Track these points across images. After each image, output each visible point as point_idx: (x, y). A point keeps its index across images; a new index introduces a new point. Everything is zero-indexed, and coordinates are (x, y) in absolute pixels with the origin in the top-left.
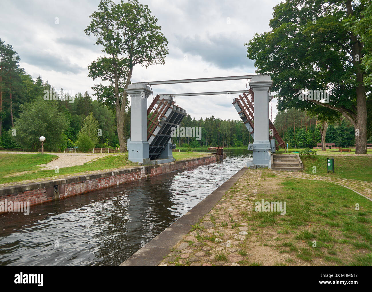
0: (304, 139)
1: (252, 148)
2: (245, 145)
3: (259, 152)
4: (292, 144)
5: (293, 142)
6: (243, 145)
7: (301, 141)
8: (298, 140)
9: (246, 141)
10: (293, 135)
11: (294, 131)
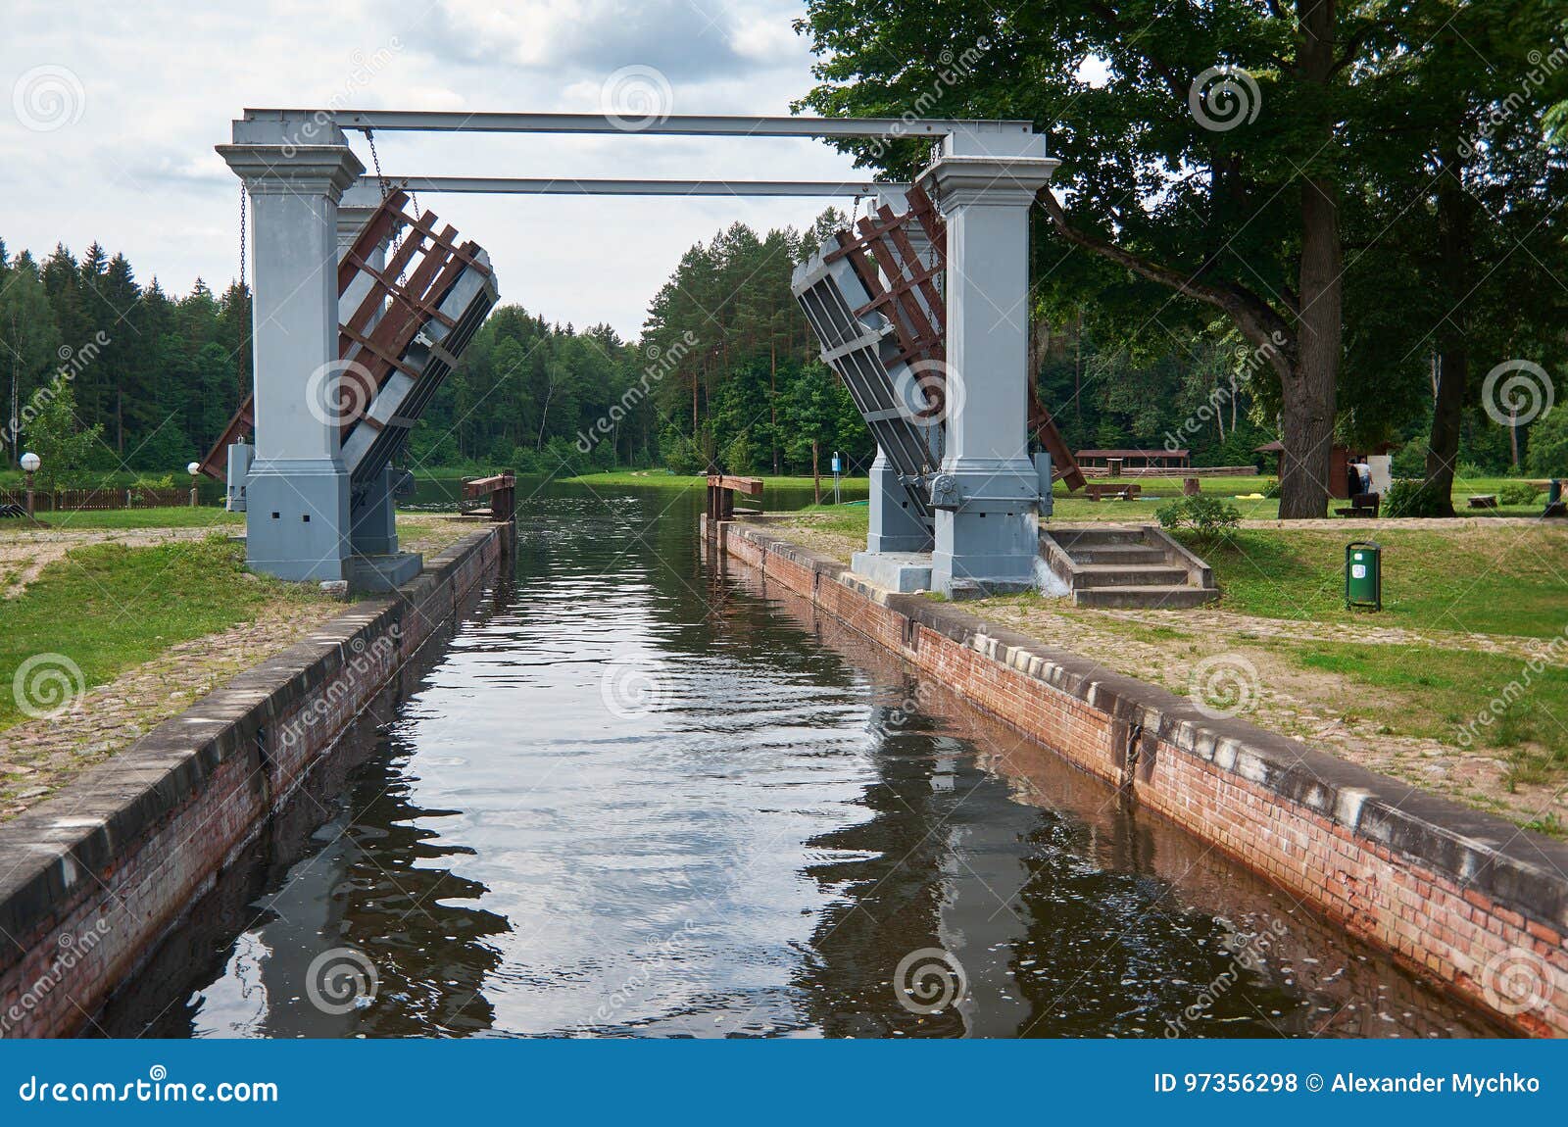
0: (822, 421)
1: (957, 498)
2: (470, 454)
3: (983, 515)
4: (760, 450)
5: (766, 440)
6: (458, 455)
7: (810, 434)
8: (793, 427)
9: (479, 429)
10: (767, 401)
11: (766, 377)
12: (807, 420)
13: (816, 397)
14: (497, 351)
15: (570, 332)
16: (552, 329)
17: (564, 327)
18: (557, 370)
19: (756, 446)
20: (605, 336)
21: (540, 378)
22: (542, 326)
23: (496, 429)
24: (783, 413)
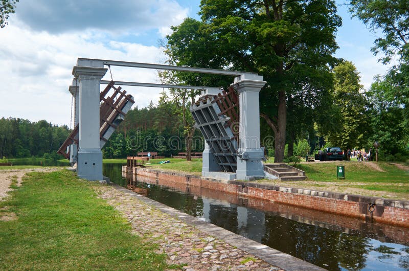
0: (122, 146)
1: (248, 157)
3: (252, 161)
5: (109, 151)
7: (119, 149)
8: (115, 148)
12: (119, 146)
13: (121, 141)
14: (41, 130)
15: (57, 126)
16: (53, 125)
17: (56, 125)
18: (55, 135)
19: (107, 152)
20: (66, 127)
21: (50, 137)
22: (51, 125)
23: (40, 149)
24: (113, 145)
